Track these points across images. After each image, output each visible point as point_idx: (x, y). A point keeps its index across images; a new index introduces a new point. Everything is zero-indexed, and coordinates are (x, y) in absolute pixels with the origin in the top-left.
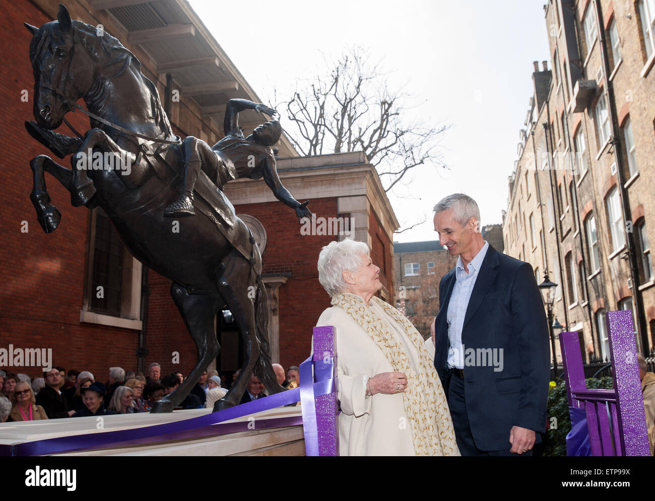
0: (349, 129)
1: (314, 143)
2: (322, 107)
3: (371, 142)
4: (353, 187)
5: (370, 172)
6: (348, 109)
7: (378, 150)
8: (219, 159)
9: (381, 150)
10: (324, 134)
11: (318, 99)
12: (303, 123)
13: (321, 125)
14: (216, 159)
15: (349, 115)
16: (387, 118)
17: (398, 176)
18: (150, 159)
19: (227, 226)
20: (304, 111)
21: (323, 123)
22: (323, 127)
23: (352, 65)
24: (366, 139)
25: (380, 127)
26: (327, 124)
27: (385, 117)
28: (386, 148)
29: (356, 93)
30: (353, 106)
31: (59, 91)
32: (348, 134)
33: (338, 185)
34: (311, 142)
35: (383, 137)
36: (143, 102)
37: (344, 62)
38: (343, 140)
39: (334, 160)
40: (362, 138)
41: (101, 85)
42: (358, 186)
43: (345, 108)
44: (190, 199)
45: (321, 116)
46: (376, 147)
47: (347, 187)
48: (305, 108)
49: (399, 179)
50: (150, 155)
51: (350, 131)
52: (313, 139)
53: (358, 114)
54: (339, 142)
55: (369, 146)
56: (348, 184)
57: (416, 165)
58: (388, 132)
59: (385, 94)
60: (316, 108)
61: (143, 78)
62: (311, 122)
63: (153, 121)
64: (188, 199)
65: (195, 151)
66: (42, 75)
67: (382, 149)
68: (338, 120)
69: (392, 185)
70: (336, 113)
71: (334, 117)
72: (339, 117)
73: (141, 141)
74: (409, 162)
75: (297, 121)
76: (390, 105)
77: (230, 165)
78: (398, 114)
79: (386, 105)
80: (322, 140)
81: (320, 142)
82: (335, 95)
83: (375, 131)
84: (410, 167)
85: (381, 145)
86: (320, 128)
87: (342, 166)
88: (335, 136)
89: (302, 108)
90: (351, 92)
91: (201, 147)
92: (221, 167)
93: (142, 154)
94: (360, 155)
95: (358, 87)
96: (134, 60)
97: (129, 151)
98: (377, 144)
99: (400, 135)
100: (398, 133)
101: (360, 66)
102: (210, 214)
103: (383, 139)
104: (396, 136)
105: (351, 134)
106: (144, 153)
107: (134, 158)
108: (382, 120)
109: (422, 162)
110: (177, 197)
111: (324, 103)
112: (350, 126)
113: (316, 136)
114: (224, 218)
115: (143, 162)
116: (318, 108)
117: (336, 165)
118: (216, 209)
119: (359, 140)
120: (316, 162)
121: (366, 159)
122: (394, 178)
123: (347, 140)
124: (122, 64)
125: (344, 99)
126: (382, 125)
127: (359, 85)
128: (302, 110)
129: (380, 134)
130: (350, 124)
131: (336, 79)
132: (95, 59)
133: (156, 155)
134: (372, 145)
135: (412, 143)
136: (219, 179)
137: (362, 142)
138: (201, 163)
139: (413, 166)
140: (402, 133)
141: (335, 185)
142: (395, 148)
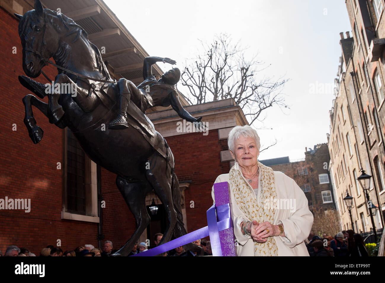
0: (222, 88)
1: (200, 98)
2: (203, 75)
3: (236, 95)
4: (228, 121)
5: (238, 111)
6: (220, 75)
7: (241, 99)
8: (142, 93)
9: (243, 99)
10: (205, 93)
11: (200, 70)
12: (192, 87)
13: (204, 86)
14: (139, 93)
15: (221, 79)
16: (246, 78)
17: (256, 115)
18: (97, 93)
19: (150, 136)
20: (192, 79)
21: (204, 85)
22: (204, 88)
23: (220, 46)
24: (233, 93)
25: (242, 85)
26: (207, 86)
27: (244, 78)
28: (246, 98)
29: (224, 64)
30: (223, 73)
31: (38, 53)
32: (221, 91)
33: (218, 121)
34: (198, 98)
35: (244, 91)
36: (91, 58)
37: (215, 45)
38: (218, 95)
39: (213, 105)
40: (231, 93)
41: (63, 49)
42: (231, 121)
43: (218, 74)
44: (125, 117)
45: (203, 81)
46: (240, 97)
47: (224, 122)
48: (192, 77)
49: (256, 118)
50: (97, 91)
51: (223, 89)
52: (199, 96)
53: (227, 78)
54: (216, 96)
55: (235, 97)
56: (224, 120)
57: (267, 107)
58: (247, 87)
59: (243, 63)
60: (199, 76)
61: (90, 43)
62: (197, 85)
63: (98, 70)
64: (123, 117)
65: (125, 87)
66: (26, 44)
67: (244, 99)
68: (214, 83)
69: (253, 121)
70: (213, 78)
71: (211, 81)
72: (215, 81)
73: (91, 82)
74: (262, 106)
75: (188, 86)
76: (247, 70)
77: (149, 98)
78: (253, 75)
79: (244, 70)
80: (205, 96)
81: (203, 98)
82: (211, 67)
83: (239, 87)
84: (263, 109)
85: (243, 96)
86: (203, 89)
87: (219, 109)
88: (213, 93)
89: (190, 77)
90: (221, 63)
92: (143, 98)
93: (92, 90)
94: (230, 100)
95: (225, 60)
96: (83, 32)
97: (84, 88)
98: (241, 95)
99: (255, 89)
100: (254, 88)
101: (226, 47)
102: (138, 128)
103: (244, 92)
104: (253, 90)
105: (223, 91)
106: (94, 89)
107: (87, 92)
108: (243, 80)
109: (271, 105)
111: (204, 72)
112: (222, 86)
113: (201, 94)
114: (147, 130)
115: (93, 96)
116: (201, 76)
117: (215, 108)
118: (142, 124)
119: (229, 94)
120: (202, 108)
121: (235, 103)
122: (253, 117)
123: (221, 95)
124: (76, 34)
125: (217, 68)
126: (242, 83)
127: (226, 59)
128: (190, 78)
129: (242, 89)
130: (222, 85)
131: (211, 57)
132: (59, 32)
133: (101, 91)
134: (237, 96)
135: (263, 93)
136: (142, 107)
137: (231, 95)
138: (130, 94)
139: (265, 108)
140: (256, 87)
141: (216, 121)
142: (252, 98)
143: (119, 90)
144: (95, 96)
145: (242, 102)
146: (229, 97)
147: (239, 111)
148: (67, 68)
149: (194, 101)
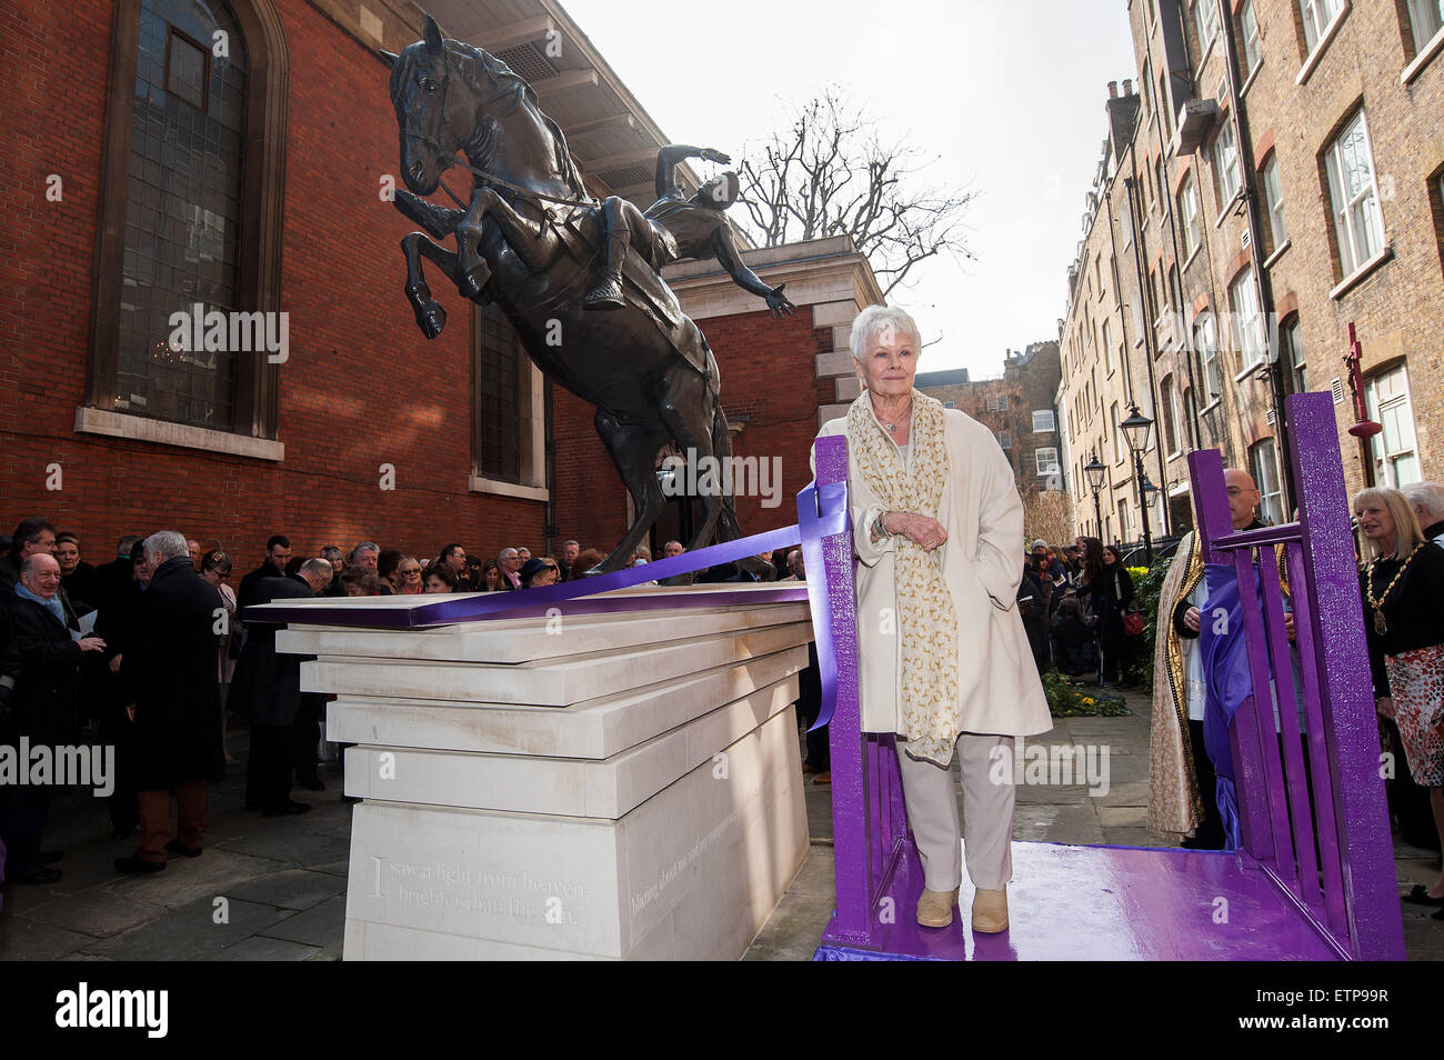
0: (824, 209)
1: (773, 232)
2: (782, 180)
3: (856, 226)
4: (835, 288)
5: (860, 264)
6: (821, 179)
7: (868, 235)
8: (654, 229)
9: (872, 236)
10: (786, 219)
11: (776, 167)
12: (756, 205)
13: (783, 205)
14: (648, 228)
15: (822, 189)
16: (880, 188)
17: (899, 274)
18: (560, 230)
19: (670, 325)
20: (757, 187)
21: (785, 203)
22: (784, 209)
23: (824, 112)
24: (849, 221)
25: (870, 203)
26: (791, 204)
27: (877, 185)
28: (879, 233)
29: (832, 154)
30: (828, 173)
31: (432, 140)
32: (821, 217)
33: (813, 287)
34: (768, 231)
35: (875, 217)
36: (545, 150)
37: (812, 109)
38: (815, 225)
39: (805, 250)
40: (844, 221)
41: (486, 129)
42: (842, 287)
43: (816, 177)
44: (618, 283)
45: (782, 192)
46: (865, 232)
47: (825, 289)
48: (757, 182)
49: (899, 280)
50: (559, 225)
51: (826, 213)
52: (771, 228)
53: (836, 186)
54: (809, 228)
55: (854, 231)
56: (827, 284)
57: (925, 256)
58: (882, 208)
59: (876, 152)
60: (773, 181)
61: (542, 117)
62: (768, 202)
63: (559, 177)
64: (614, 284)
65: (620, 216)
66: (408, 119)
67: (874, 235)
68: (806, 197)
69: (891, 288)
70: (804, 187)
71: (800, 193)
72: (808, 192)
73: (546, 204)
74: (915, 252)
75: (748, 203)
76: (884, 168)
77: (669, 239)
78: (896, 181)
79: (877, 169)
80: (784, 228)
81: (781, 230)
82: (800, 159)
83: (862, 209)
84: (916, 260)
85: (872, 229)
86: (780, 211)
87: (818, 259)
88: (803, 220)
89: (753, 182)
90: (825, 151)
91: (629, 211)
92: (656, 240)
93: (548, 223)
94: (844, 240)
95: (835, 145)
96: (528, 91)
97: (531, 219)
98: (866, 228)
99: (900, 213)
100: (897, 210)
101: (837, 112)
102: (646, 307)
103: (875, 220)
104: (894, 214)
105: (826, 217)
106: (551, 220)
107: (538, 228)
108: (873, 192)
109: (934, 251)
110: (600, 280)
111: (785, 172)
112: (824, 205)
113: (775, 222)
114: (664, 312)
115: (551, 235)
116: (777, 181)
117: (809, 257)
118: (653, 299)
119: (839, 223)
120: (780, 255)
121: (853, 246)
122: (892, 277)
123: (821, 226)
124: (513, 96)
125: (814, 164)
126: (872, 198)
127: (836, 141)
128: (753, 186)
129: (870, 212)
130: (825, 202)
131: (802, 136)
132: (476, 93)
133: (568, 225)
134: (858, 230)
135: (918, 223)
136: (654, 259)
137: (844, 227)
138: (629, 233)
139: (920, 258)
140: (903, 210)
141: (808, 287)
142: (893, 233)
143: (606, 223)
144: (554, 236)
145: (870, 243)
146: (838, 232)
147: (862, 264)
148: (493, 174)
149: (760, 239)
